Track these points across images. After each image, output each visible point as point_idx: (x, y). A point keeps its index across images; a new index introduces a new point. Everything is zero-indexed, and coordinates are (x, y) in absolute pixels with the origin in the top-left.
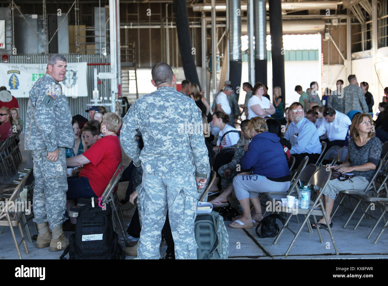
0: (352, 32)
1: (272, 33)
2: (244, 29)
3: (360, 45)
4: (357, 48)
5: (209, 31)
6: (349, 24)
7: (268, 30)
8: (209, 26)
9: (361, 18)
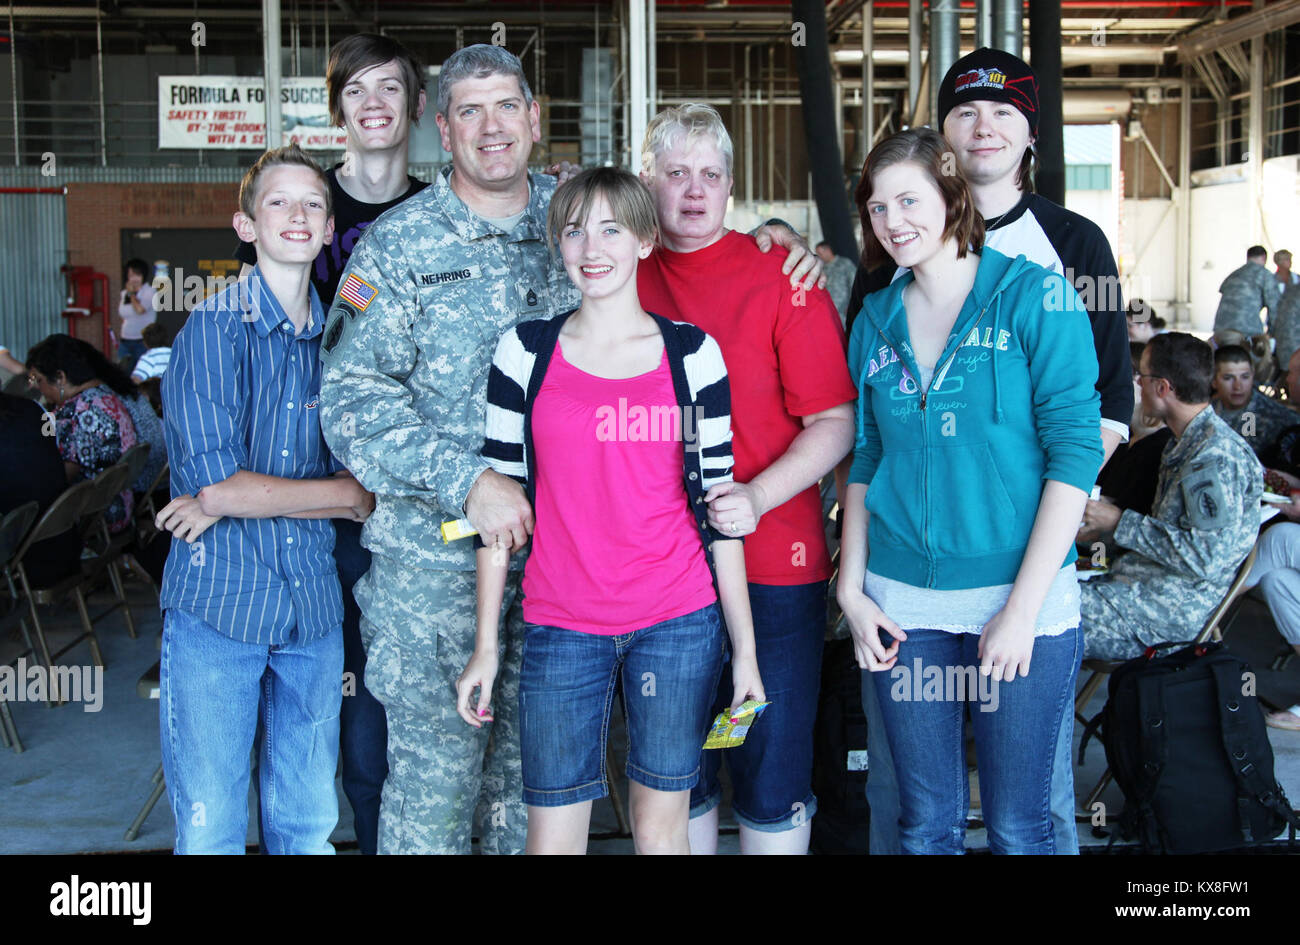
0: (1194, 122)
3: (1213, 151)
4: (1205, 159)
6: (1186, 102)
9: (1218, 87)
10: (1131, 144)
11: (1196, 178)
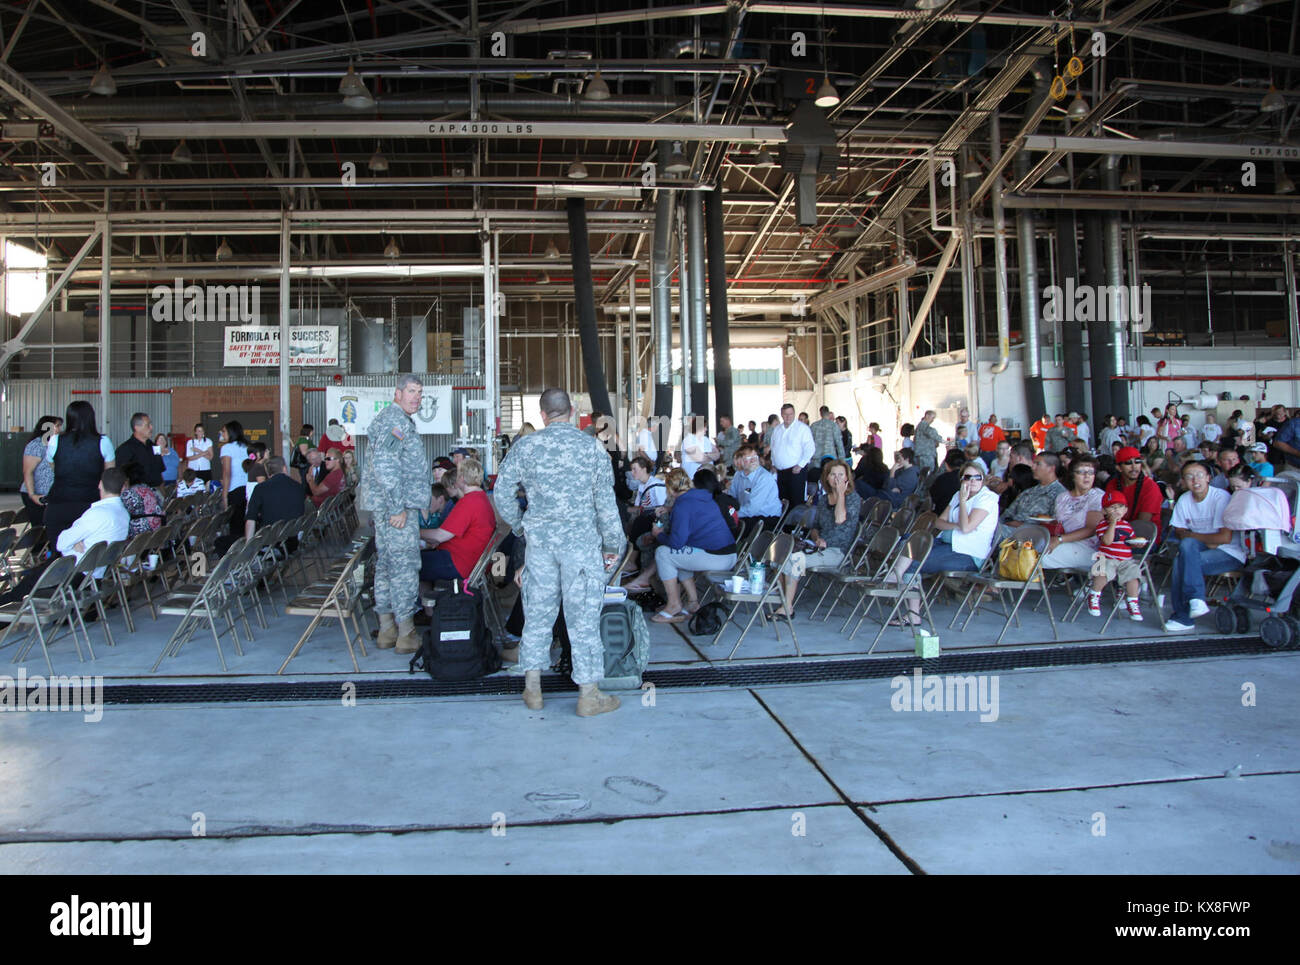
0: (824, 347)
1: (715, 344)
2: (676, 339)
3: (835, 363)
4: (830, 368)
5: (627, 342)
6: (819, 335)
7: (710, 341)
8: (627, 335)
9: (835, 327)
10: (789, 359)
11: (828, 377)
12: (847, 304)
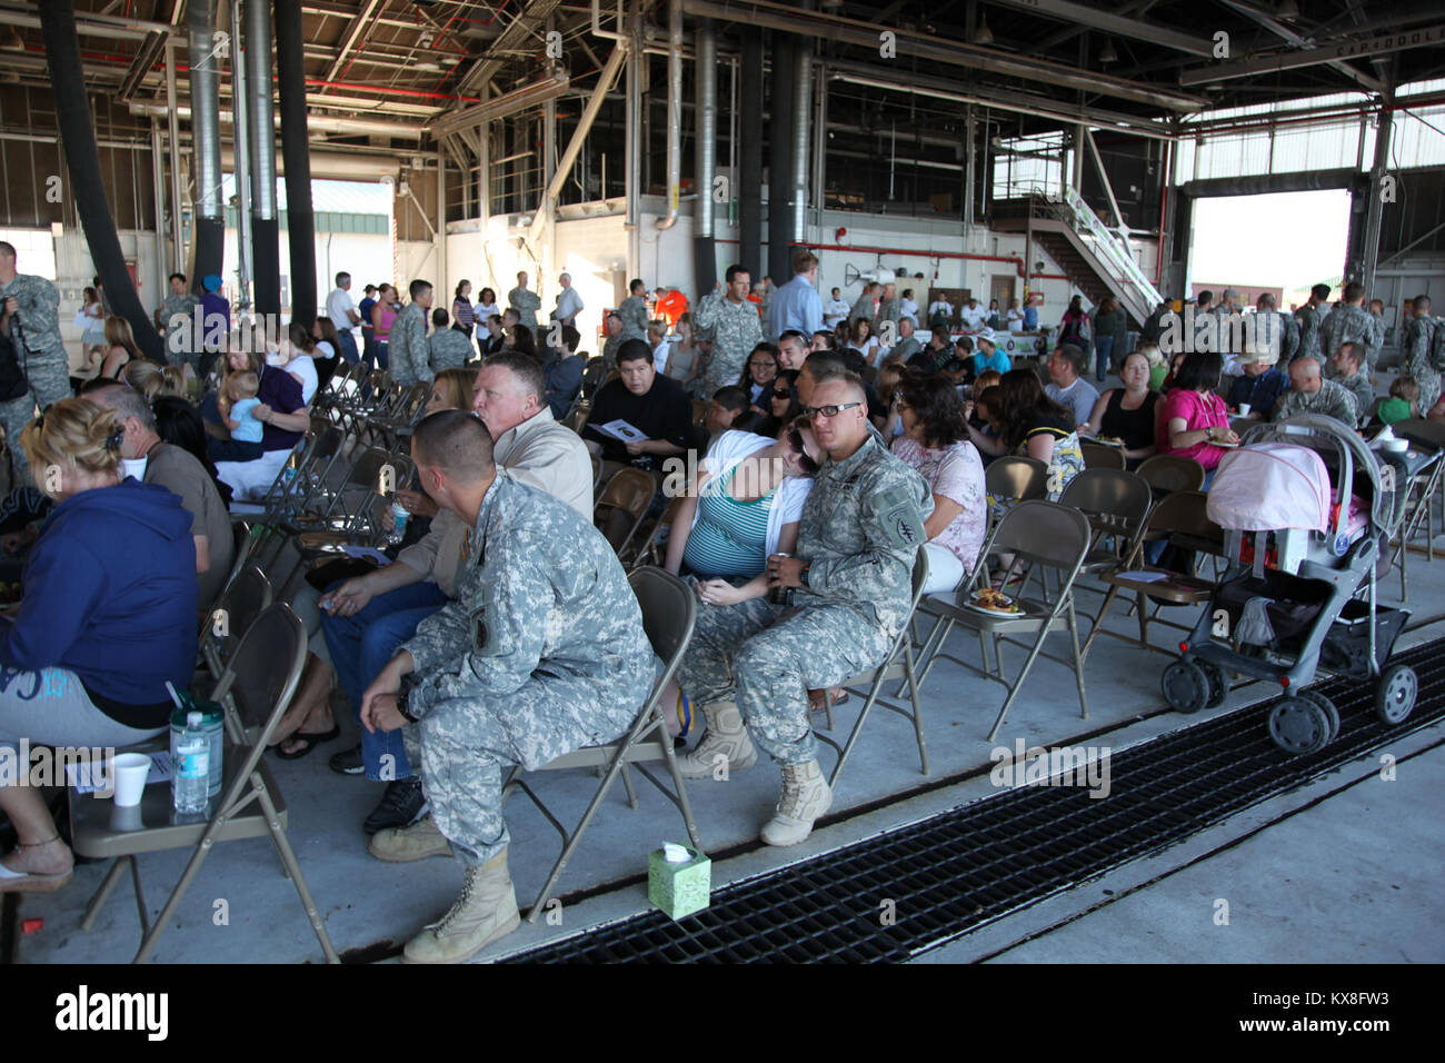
0: (447, 186)
1: (287, 174)
2: (228, 160)
3: (460, 209)
4: (455, 214)
5: (167, 158)
6: (441, 170)
7: (280, 165)
8: (167, 149)
9: (461, 161)
10: (402, 199)
11: (450, 226)
12: (477, 130)
